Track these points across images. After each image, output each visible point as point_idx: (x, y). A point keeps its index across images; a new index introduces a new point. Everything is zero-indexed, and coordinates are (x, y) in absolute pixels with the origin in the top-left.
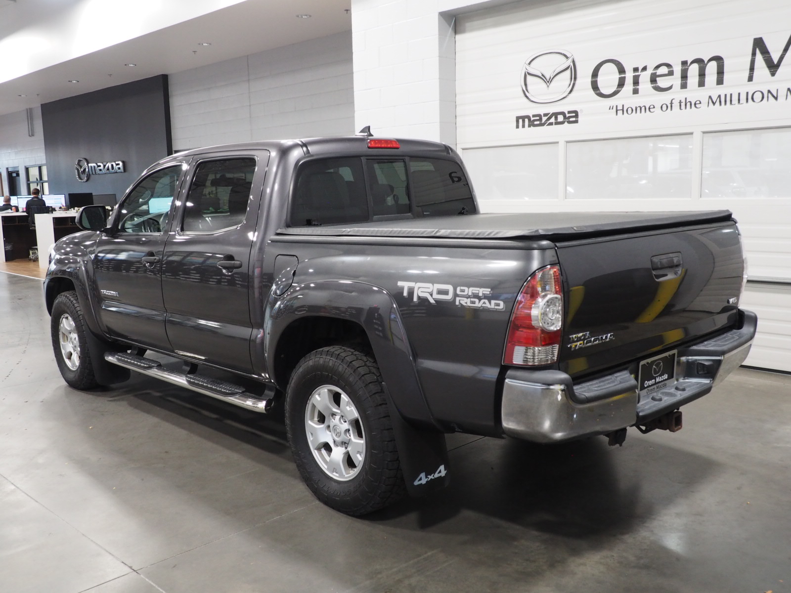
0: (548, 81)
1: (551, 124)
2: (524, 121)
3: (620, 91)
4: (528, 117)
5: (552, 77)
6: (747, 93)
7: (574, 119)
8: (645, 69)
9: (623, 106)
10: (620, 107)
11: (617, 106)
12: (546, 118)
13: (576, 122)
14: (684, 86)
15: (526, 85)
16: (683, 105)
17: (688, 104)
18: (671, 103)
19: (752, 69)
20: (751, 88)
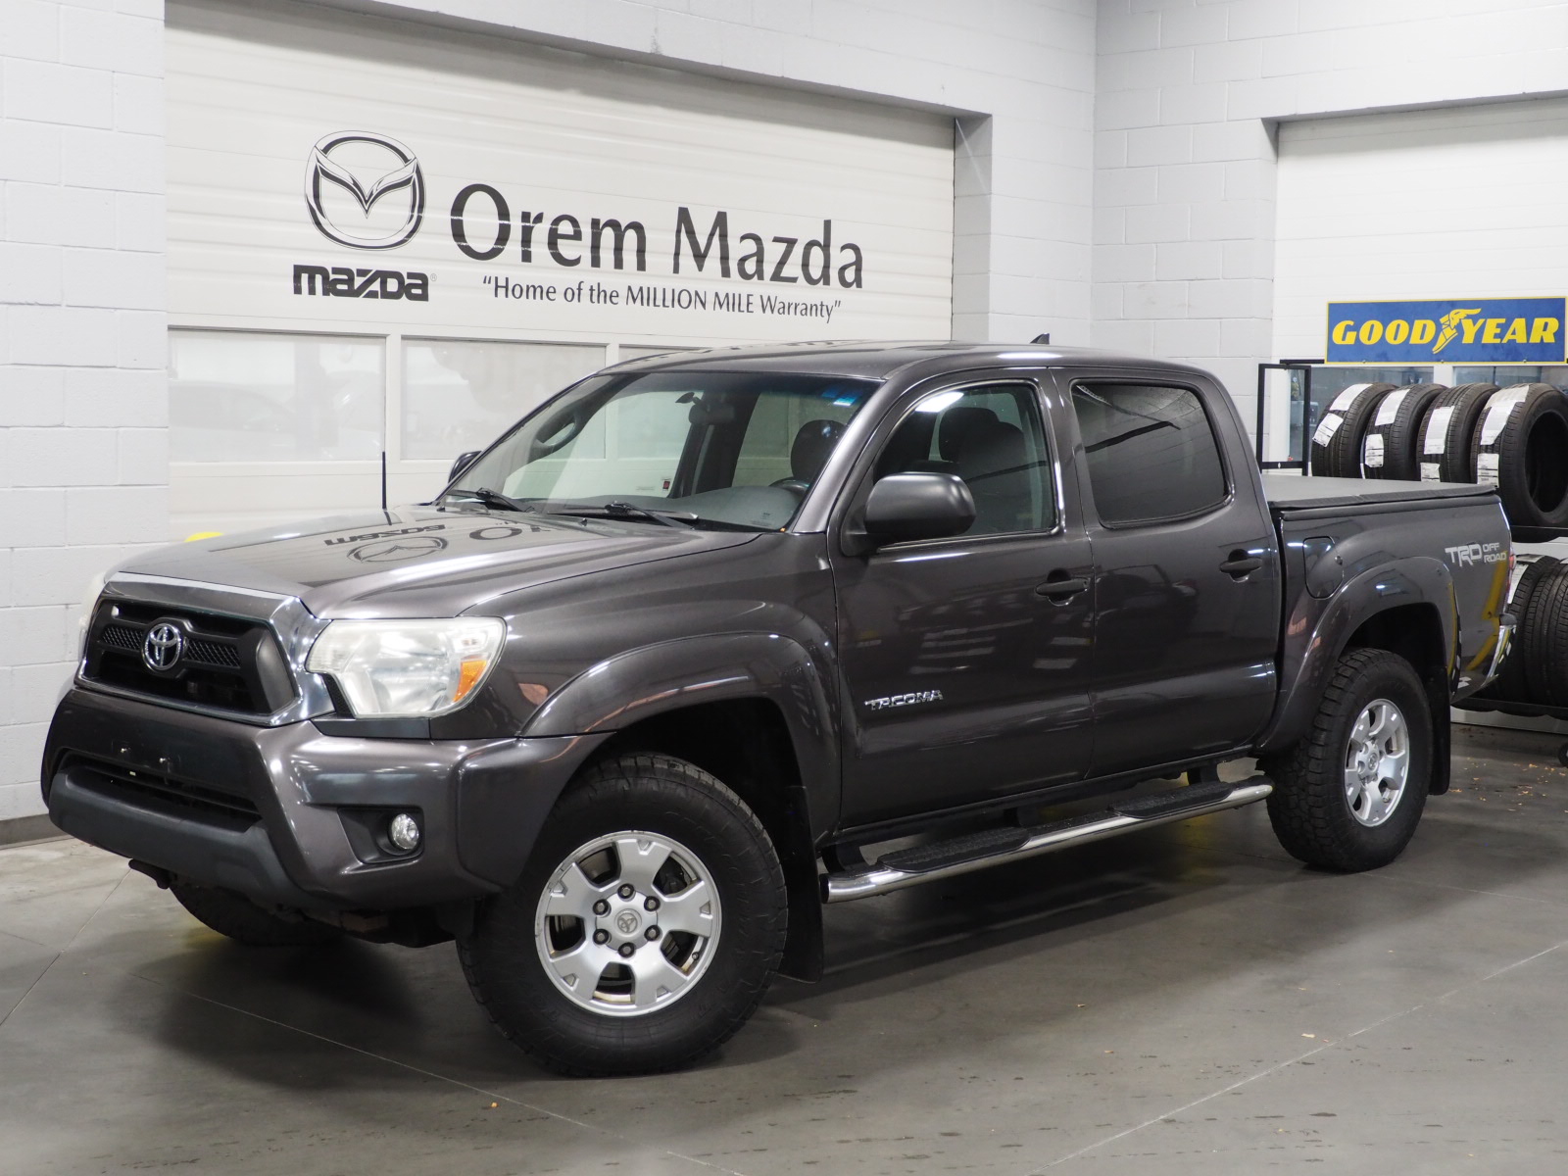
0: (367, 201)
1: (373, 295)
2: (312, 280)
3: (501, 250)
4: (322, 271)
5: (375, 193)
6: (673, 290)
7: (419, 291)
8: (539, 218)
9: (507, 279)
10: (501, 282)
11: (496, 278)
12: (364, 279)
13: (424, 297)
14: (596, 262)
15: (316, 196)
16: (595, 293)
17: (602, 294)
18: (579, 289)
19: (677, 254)
20: (676, 283)
